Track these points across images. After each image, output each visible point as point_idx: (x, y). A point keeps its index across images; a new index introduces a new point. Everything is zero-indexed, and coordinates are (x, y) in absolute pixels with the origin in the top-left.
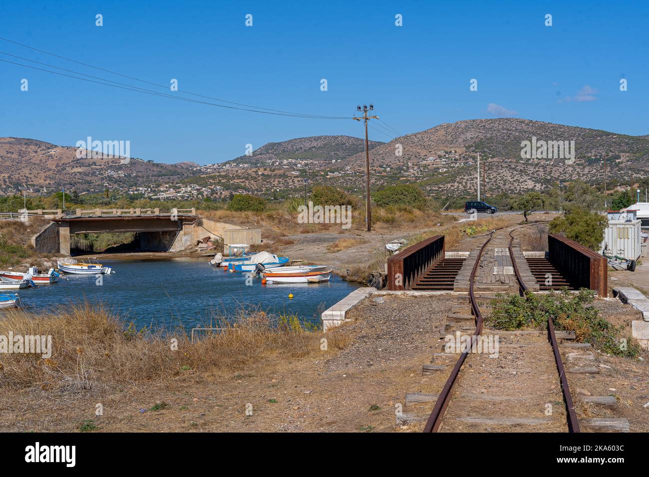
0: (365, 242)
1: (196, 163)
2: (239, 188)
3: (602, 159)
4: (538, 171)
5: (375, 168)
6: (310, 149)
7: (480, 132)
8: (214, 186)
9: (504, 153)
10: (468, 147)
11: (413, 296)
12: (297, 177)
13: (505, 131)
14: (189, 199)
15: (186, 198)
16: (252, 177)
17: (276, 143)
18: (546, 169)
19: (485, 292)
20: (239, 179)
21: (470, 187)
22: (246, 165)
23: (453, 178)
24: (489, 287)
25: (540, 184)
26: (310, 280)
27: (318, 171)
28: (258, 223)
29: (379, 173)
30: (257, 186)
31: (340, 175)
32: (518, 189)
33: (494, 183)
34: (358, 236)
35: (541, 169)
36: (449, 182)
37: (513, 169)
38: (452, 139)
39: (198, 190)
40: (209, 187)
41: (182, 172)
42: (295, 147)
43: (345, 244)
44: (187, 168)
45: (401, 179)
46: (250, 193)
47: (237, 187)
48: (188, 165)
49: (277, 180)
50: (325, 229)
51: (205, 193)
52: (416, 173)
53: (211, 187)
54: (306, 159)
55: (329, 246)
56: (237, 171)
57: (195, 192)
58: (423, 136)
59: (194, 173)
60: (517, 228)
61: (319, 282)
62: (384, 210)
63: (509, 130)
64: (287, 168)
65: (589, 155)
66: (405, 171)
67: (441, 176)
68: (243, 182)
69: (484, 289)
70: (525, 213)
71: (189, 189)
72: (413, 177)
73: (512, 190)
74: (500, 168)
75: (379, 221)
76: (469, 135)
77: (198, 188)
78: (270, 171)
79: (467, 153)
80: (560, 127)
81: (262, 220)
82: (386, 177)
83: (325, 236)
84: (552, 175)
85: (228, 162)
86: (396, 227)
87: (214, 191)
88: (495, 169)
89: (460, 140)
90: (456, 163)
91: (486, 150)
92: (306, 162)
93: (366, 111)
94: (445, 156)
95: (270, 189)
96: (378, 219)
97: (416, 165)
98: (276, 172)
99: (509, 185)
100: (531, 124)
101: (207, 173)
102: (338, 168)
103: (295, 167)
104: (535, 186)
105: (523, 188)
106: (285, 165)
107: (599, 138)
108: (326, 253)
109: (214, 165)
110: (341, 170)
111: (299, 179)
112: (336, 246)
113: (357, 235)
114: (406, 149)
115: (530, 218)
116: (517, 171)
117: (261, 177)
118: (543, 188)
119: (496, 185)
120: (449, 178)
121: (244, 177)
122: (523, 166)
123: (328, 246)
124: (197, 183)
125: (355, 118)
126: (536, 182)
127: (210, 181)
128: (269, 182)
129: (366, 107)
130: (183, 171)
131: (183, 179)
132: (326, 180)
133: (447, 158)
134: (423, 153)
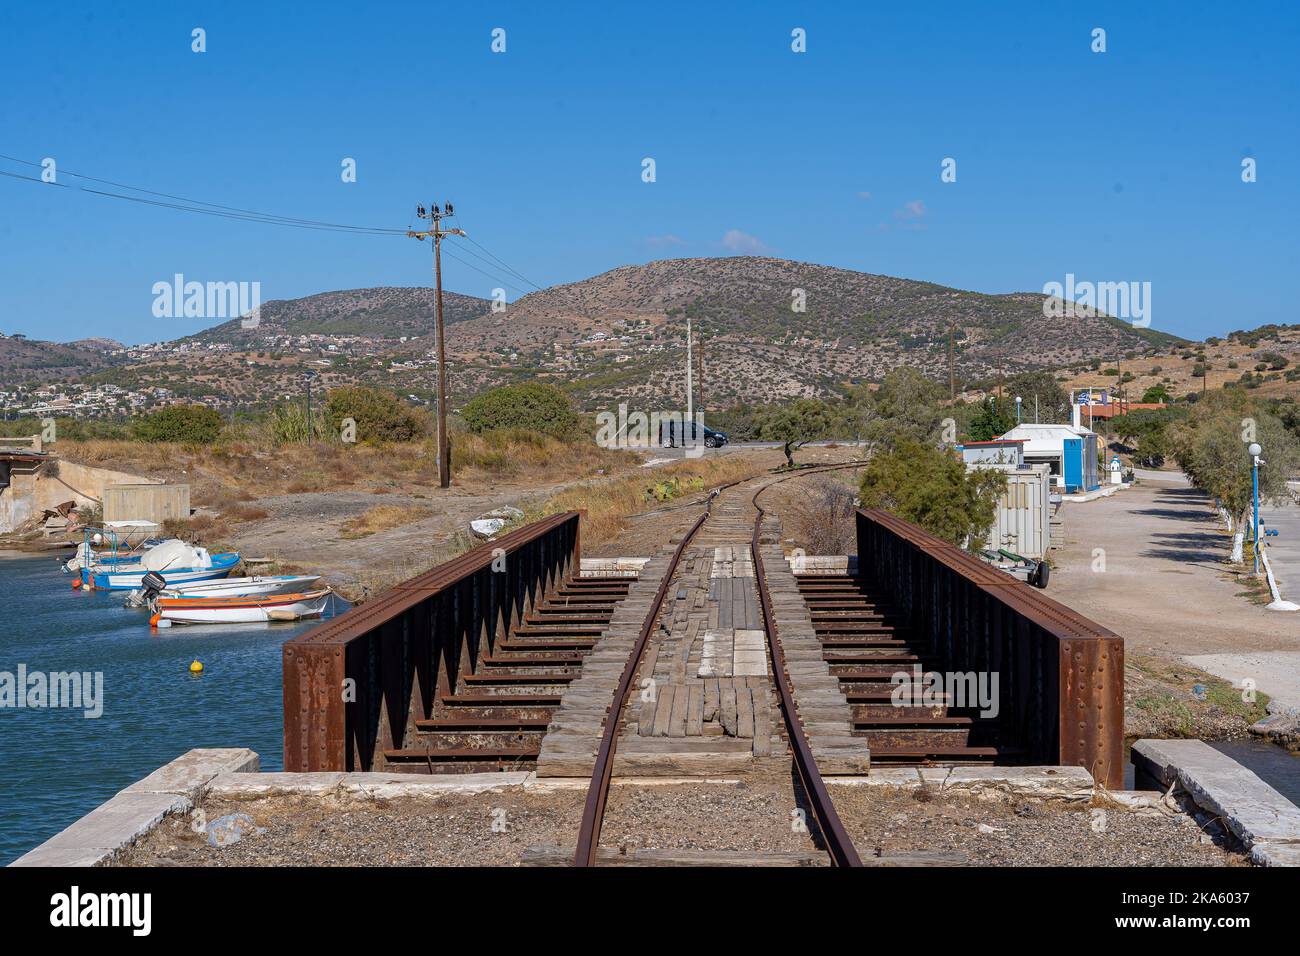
0: (430, 514)
1: (118, 340)
2: (206, 393)
3: (930, 339)
4: (810, 361)
5: (486, 354)
6: (354, 314)
7: (696, 284)
8: (152, 388)
9: (742, 326)
10: (672, 314)
11: (372, 800)
12: (326, 370)
13: (745, 283)
14: (99, 416)
15: (92, 414)
16: (233, 370)
17: (287, 302)
18: (824, 358)
19: (657, 782)
20: (206, 374)
21: (677, 392)
22: (221, 346)
23: (641, 375)
24: (673, 756)
25: (813, 387)
26: (274, 615)
27: (371, 359)
28: (190, 468)
29: (495, 364)
30: (244, 389)
31: (417, 367)
32: (770, 396)
33: (724, 385)
34: (418, 500)
35: (814, 358)
36: (635, 383)
37: (761, 356)
38: (640, 296)
39: (118, 396)
40: (142, 390)
41: (86, 360)
42: (323, 310)
43: (382, 519)
44: (98, 352)
45: (540, 375)
46: (230, 403)
47: (201, 392)
48: (100, 344)
49: (285, 377)
50: (345, 483)
51: (135, 403)
52: (569, 364)
53: (146, 390)
54: (346, 334)
55: (346, 523)
56: (202, 359)
57: (112, 401)
58: (584, 290)
59: (112, 361)
60: (770, 481)
61: (296, 620)
62: (480, 440)
63: (752, 280)
64: (308, 353)
65: (907, 330)
66: (548, 360)
67: (618, 370)
68: (213, 381)
69: (653, 765)
70: (787, 445)
71: (101, 394)
72: (562, 372)
73: (759, 400)
74: (736, 355)
75: (469, 464)
76: (674, 290)
77: (119, 392)
78: (272, 357)
79: (671, 326)
80: (851, 274)
81: (201, 462)
82: (509, 371)
83: (341, 500)
84: (835, 369)
85: (185, 340)
86: (505, 478)
87: (153, 398)
88: (725, 357)
89: (657, 299)
90: (649, 346)
91: (707, 318)
92: (347, 340)
93: (436, 219)
94: (627, 330)
95: (272, 395)
96: (467, 461)
97: (569, 349)
98: (284, 360)
99: (754, 389)
100: (795, 269)
101: (139, 362)
102: (412, 354)
103: (323, 350)
104: (803, 391)
105: (780, 394)
106: (303, 347)
107: (925, 298)
108: (335, 541)
109: (155, 345)
110: (418, 356)
111: (332, 375)
112: (363, 523)
113: (416, 497)
114: (550, 316)
115: (797, 457)
116: (767, 361)
117: (252, 370)
118: (818, 394)
119: (728, 388)
120: (634, 373)
121: (216, 371)
122: (781, 351)
123: (343, 524)
124: (116, 381)
125: (411, 234)
126: (805, 383)
127: (144, 377)
128: (269, 380)
129: (437, 210)
130: (89, 357)
131: (89, 375)
132: (386, 376)
133: (630, 335)
134: (586, 323)
